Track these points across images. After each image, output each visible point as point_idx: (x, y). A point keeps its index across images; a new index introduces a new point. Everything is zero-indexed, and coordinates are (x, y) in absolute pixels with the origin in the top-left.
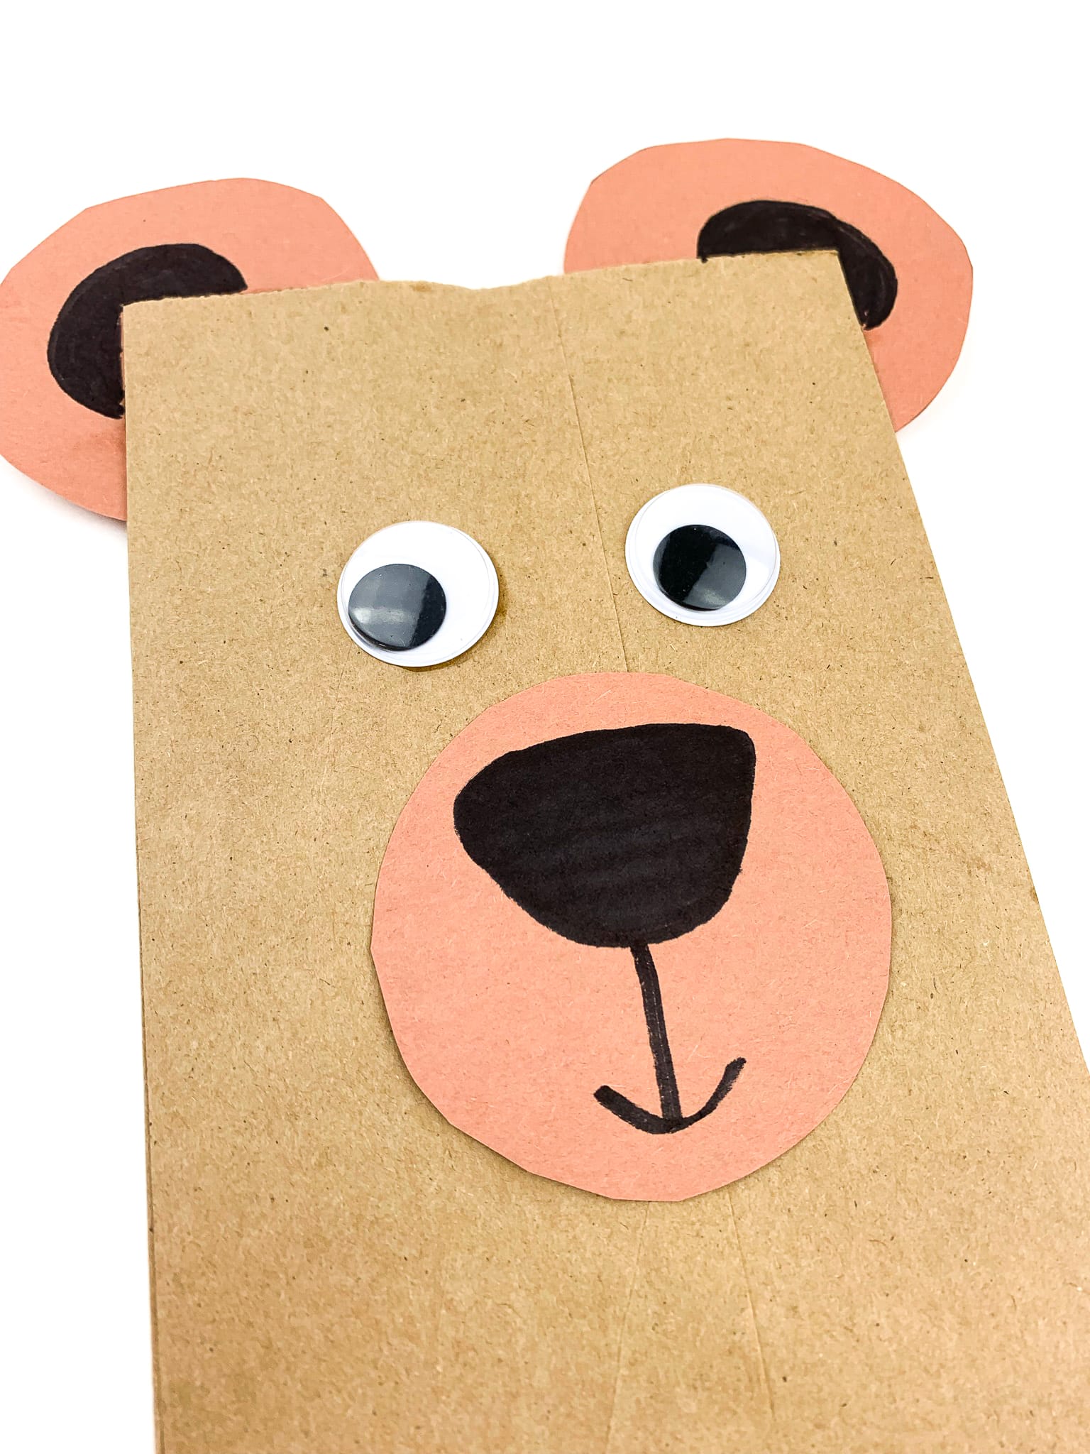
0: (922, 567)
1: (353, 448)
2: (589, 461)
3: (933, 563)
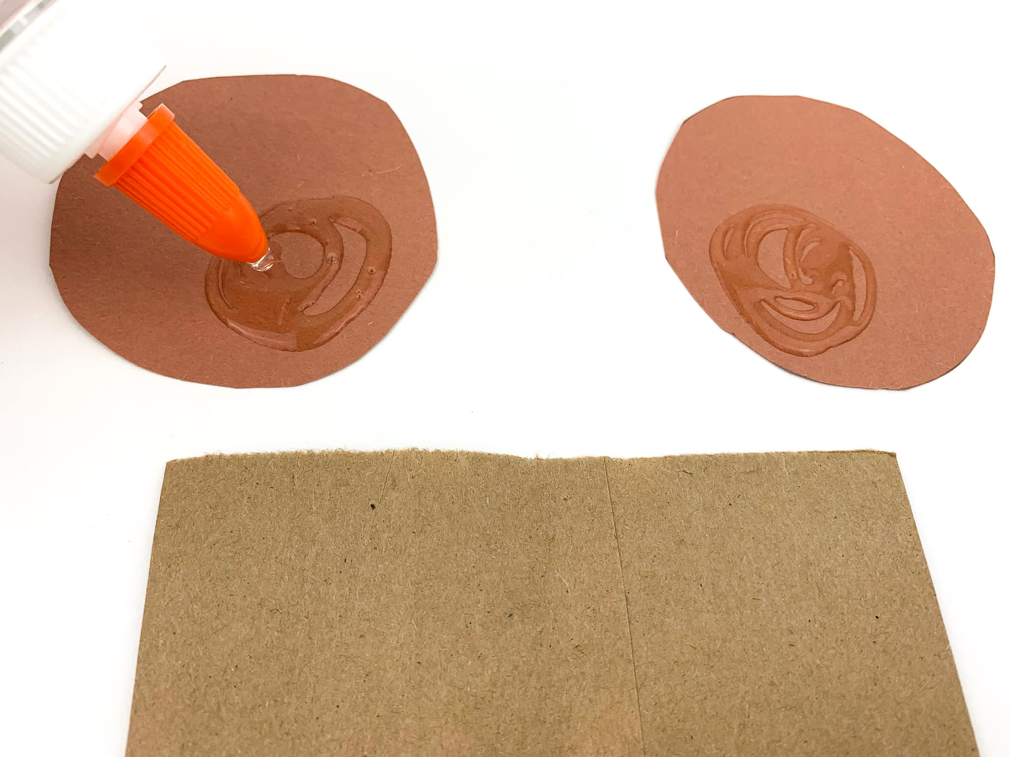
1: (385, 670)
2: (641, 708)
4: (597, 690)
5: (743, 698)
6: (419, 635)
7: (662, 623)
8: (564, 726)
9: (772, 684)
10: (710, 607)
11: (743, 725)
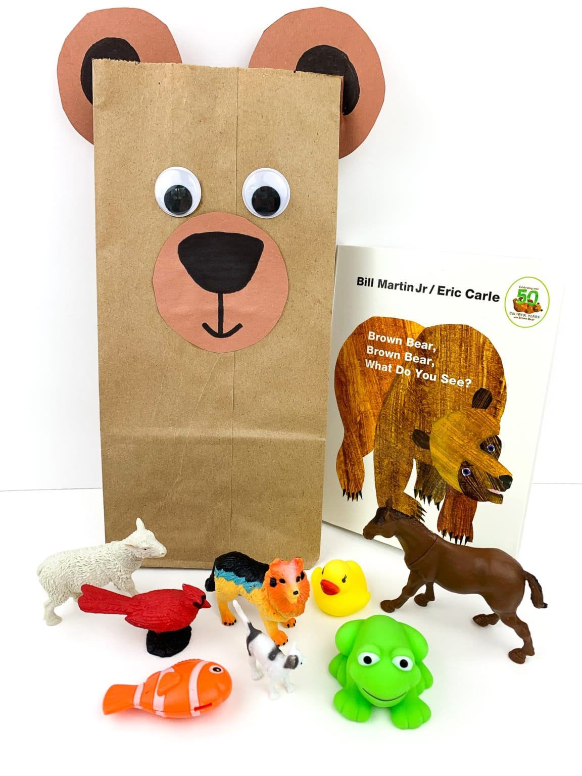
0: (333, 209)
3: (336, 208)
4: (225, 146)
5: (269, 153)
6: (173, 125)
7: (248, 127)
8: (214, 155)
9: (279, 149)
10: (264, 124)
11: (267, 161)
